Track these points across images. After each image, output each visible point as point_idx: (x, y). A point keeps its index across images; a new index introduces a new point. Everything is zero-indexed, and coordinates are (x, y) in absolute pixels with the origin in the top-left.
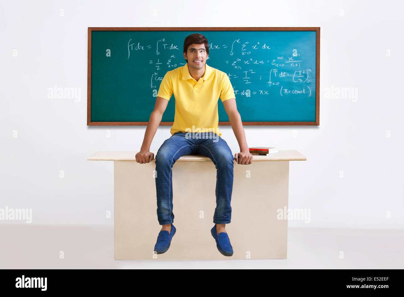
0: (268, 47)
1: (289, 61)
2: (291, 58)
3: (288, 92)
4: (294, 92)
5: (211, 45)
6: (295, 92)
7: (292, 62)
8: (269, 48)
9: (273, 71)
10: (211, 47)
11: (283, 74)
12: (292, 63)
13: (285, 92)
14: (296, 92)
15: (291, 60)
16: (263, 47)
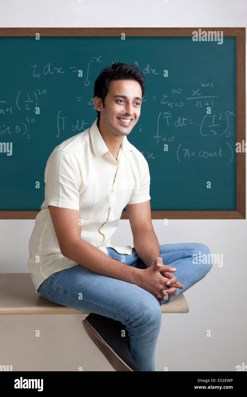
0: (154, 71)
1: (193, 97)
2: (197, 92)
3: (190, 154)
4: (201, 154)
5: (49, 67)
6: (204, 155)
7: (198, 98)
8: (156, 72)
9: (163, 115)
10: (49, 69)
11: (181, 121)
12: (198, 100)
13: (186, 153)
14: (206, 155)
15: (196, 96)
16: (145, 71)
